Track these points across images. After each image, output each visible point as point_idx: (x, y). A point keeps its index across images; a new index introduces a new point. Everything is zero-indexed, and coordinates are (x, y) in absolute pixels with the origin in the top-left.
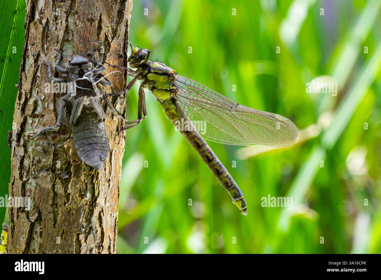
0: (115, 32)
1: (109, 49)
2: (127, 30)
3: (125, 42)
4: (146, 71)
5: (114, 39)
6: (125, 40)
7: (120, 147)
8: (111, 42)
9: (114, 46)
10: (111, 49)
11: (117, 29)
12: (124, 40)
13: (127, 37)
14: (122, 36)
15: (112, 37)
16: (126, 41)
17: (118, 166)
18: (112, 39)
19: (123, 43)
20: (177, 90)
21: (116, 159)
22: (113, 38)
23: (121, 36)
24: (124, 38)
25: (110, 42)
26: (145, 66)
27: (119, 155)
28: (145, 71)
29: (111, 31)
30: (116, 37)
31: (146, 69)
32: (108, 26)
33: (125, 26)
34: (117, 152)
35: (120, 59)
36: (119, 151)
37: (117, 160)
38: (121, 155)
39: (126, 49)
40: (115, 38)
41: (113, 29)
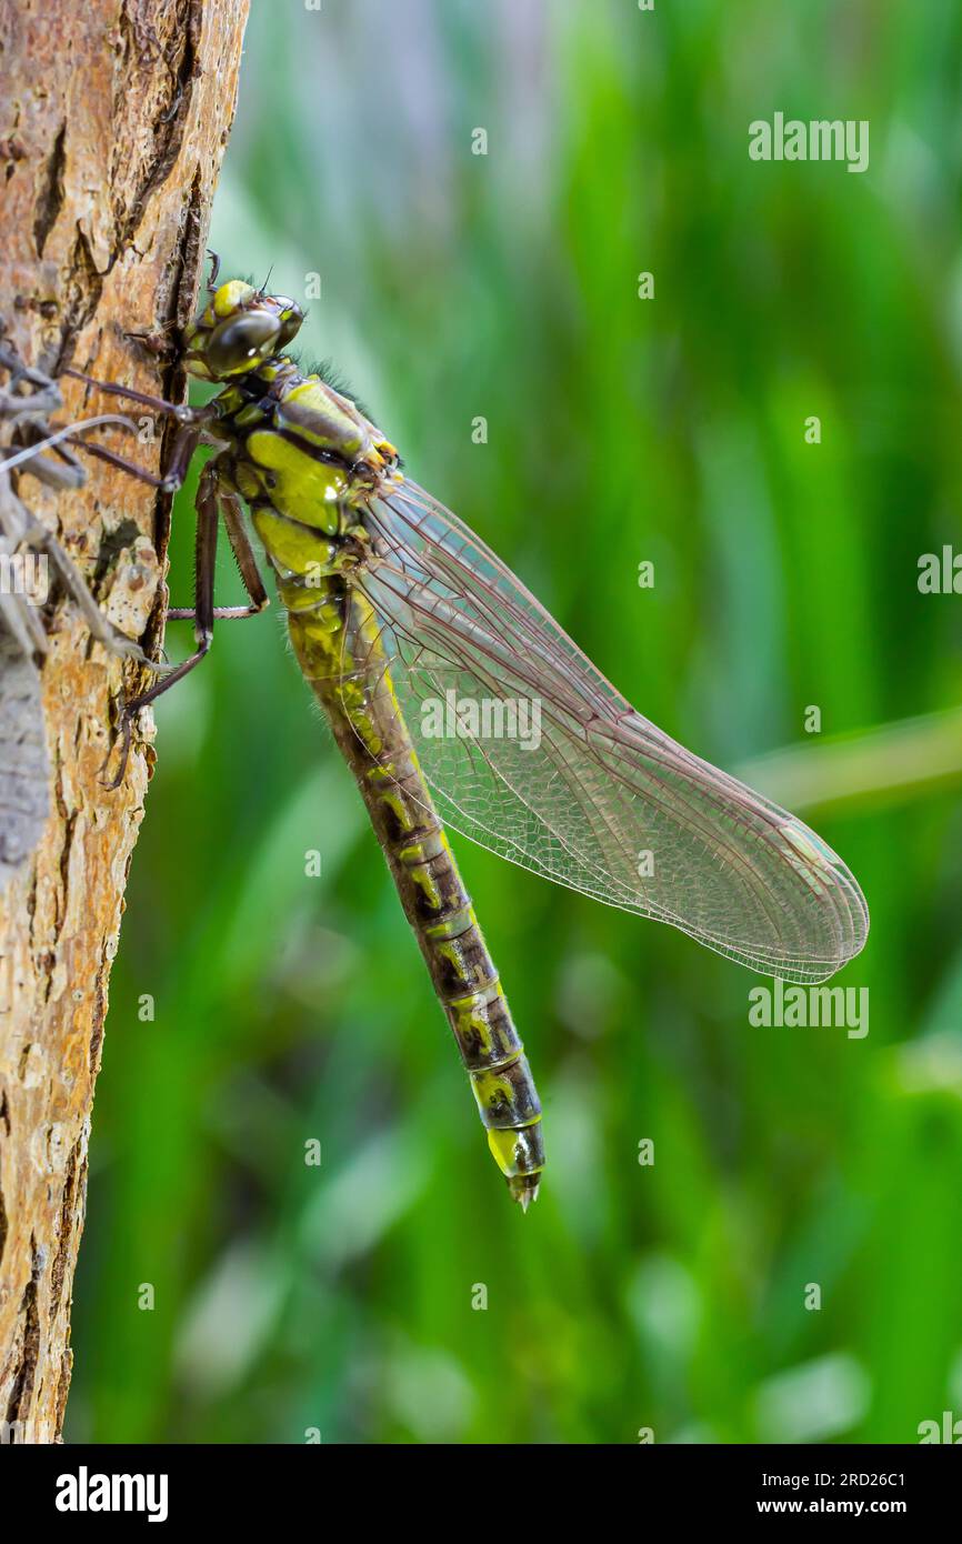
0: (128, 224)
1: (93, 306)
2: (196, 220)
3: (179, 277)
4: (255, 414)
5: (122, 261)
6: (180, 271)
7: (122, 796)
8: (107, 272)
9: (118, 291)
10: (102, 309)
11: (139, 210)
12: (174, 269)
13: (193, 254)
14: (166, 249)
15: (111, 245)
16: (186, 274)
17: (102, 889)
18: (114, 258)
19: (171, 281)
20: (368, 548)
21: (96, 858)
22: (116, 254)
23: (160, 248)
24: (176, 257)
25: (100, 271)
26: (258, 388)
27: (113, 838)
28: (250, 412)
29: (107, 220)
30: (134, 247)
31: (256, 400)
32: (93, 192)
33: (185, 197)
34: (102, 822)
35: (145, 358)
36: (114, 817)
37: (101, 862)
38: (121, 838)
39: (180, 315)
40: (129, 253)
41: (119, 209)
